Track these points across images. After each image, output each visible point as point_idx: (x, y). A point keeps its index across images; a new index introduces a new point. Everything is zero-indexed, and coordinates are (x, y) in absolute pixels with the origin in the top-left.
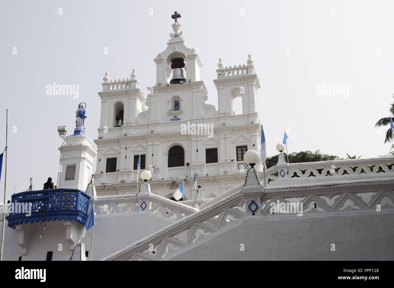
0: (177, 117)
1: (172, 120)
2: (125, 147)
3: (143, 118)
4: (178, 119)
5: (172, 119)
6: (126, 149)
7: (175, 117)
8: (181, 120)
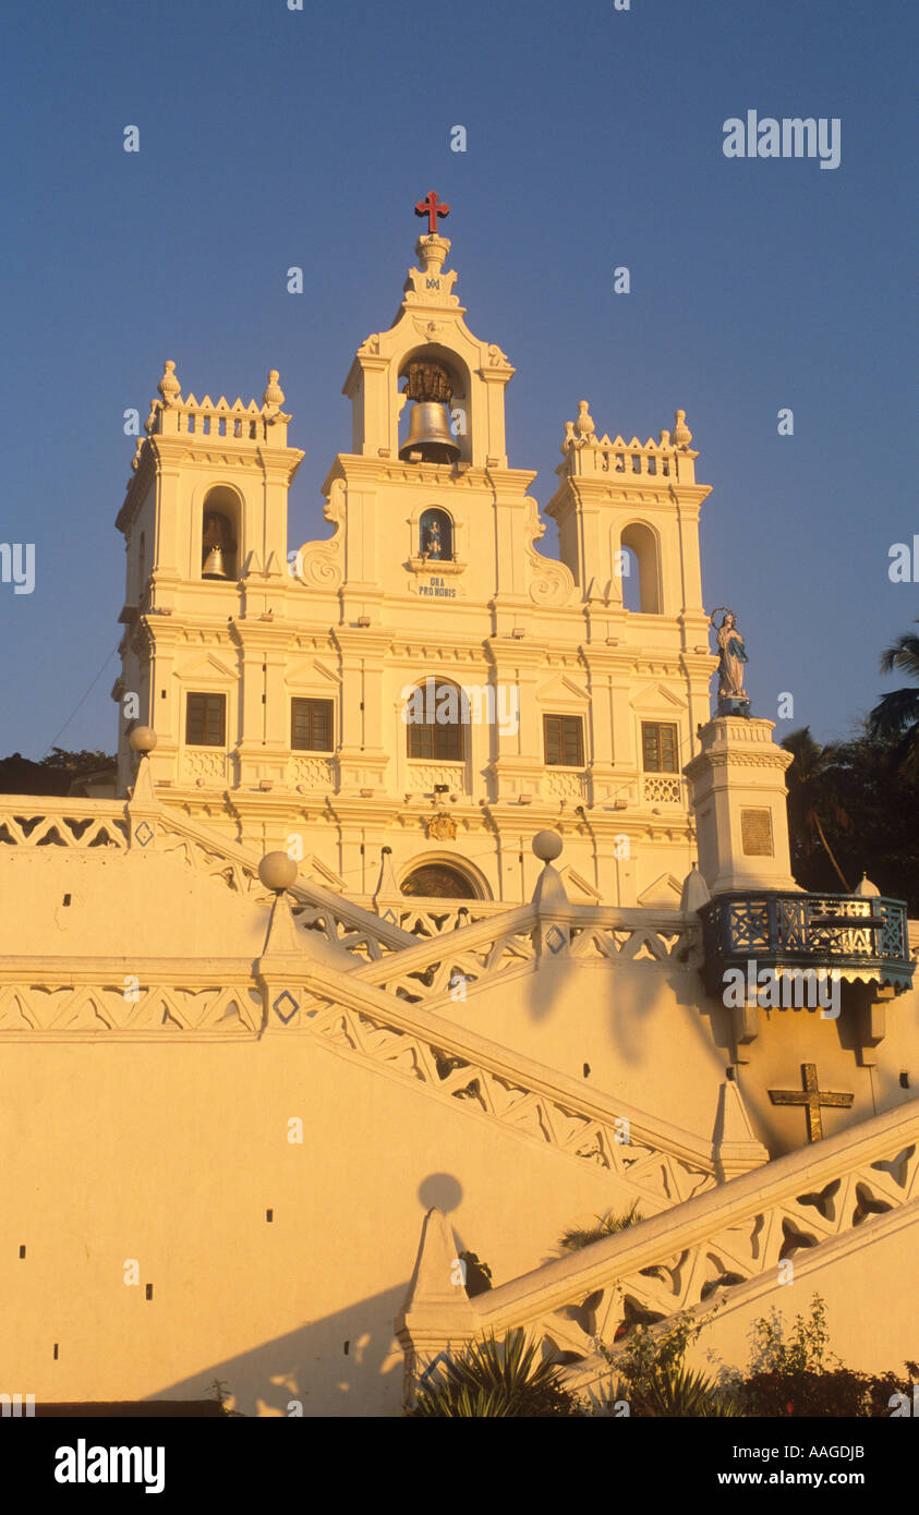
0: (442, 584)
1: (424, 590)
2: (262, 659)
3: (318, 563)
4: (447, 592)
5: (426, 588)
6: (264, 668)
7: (434, 582)
8: (458, 598)
